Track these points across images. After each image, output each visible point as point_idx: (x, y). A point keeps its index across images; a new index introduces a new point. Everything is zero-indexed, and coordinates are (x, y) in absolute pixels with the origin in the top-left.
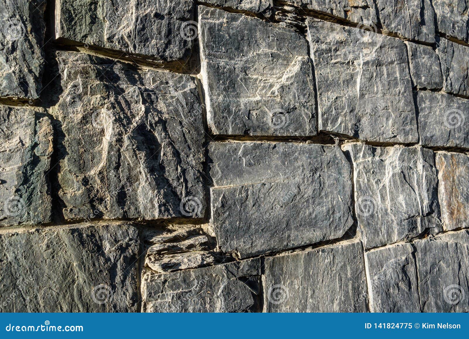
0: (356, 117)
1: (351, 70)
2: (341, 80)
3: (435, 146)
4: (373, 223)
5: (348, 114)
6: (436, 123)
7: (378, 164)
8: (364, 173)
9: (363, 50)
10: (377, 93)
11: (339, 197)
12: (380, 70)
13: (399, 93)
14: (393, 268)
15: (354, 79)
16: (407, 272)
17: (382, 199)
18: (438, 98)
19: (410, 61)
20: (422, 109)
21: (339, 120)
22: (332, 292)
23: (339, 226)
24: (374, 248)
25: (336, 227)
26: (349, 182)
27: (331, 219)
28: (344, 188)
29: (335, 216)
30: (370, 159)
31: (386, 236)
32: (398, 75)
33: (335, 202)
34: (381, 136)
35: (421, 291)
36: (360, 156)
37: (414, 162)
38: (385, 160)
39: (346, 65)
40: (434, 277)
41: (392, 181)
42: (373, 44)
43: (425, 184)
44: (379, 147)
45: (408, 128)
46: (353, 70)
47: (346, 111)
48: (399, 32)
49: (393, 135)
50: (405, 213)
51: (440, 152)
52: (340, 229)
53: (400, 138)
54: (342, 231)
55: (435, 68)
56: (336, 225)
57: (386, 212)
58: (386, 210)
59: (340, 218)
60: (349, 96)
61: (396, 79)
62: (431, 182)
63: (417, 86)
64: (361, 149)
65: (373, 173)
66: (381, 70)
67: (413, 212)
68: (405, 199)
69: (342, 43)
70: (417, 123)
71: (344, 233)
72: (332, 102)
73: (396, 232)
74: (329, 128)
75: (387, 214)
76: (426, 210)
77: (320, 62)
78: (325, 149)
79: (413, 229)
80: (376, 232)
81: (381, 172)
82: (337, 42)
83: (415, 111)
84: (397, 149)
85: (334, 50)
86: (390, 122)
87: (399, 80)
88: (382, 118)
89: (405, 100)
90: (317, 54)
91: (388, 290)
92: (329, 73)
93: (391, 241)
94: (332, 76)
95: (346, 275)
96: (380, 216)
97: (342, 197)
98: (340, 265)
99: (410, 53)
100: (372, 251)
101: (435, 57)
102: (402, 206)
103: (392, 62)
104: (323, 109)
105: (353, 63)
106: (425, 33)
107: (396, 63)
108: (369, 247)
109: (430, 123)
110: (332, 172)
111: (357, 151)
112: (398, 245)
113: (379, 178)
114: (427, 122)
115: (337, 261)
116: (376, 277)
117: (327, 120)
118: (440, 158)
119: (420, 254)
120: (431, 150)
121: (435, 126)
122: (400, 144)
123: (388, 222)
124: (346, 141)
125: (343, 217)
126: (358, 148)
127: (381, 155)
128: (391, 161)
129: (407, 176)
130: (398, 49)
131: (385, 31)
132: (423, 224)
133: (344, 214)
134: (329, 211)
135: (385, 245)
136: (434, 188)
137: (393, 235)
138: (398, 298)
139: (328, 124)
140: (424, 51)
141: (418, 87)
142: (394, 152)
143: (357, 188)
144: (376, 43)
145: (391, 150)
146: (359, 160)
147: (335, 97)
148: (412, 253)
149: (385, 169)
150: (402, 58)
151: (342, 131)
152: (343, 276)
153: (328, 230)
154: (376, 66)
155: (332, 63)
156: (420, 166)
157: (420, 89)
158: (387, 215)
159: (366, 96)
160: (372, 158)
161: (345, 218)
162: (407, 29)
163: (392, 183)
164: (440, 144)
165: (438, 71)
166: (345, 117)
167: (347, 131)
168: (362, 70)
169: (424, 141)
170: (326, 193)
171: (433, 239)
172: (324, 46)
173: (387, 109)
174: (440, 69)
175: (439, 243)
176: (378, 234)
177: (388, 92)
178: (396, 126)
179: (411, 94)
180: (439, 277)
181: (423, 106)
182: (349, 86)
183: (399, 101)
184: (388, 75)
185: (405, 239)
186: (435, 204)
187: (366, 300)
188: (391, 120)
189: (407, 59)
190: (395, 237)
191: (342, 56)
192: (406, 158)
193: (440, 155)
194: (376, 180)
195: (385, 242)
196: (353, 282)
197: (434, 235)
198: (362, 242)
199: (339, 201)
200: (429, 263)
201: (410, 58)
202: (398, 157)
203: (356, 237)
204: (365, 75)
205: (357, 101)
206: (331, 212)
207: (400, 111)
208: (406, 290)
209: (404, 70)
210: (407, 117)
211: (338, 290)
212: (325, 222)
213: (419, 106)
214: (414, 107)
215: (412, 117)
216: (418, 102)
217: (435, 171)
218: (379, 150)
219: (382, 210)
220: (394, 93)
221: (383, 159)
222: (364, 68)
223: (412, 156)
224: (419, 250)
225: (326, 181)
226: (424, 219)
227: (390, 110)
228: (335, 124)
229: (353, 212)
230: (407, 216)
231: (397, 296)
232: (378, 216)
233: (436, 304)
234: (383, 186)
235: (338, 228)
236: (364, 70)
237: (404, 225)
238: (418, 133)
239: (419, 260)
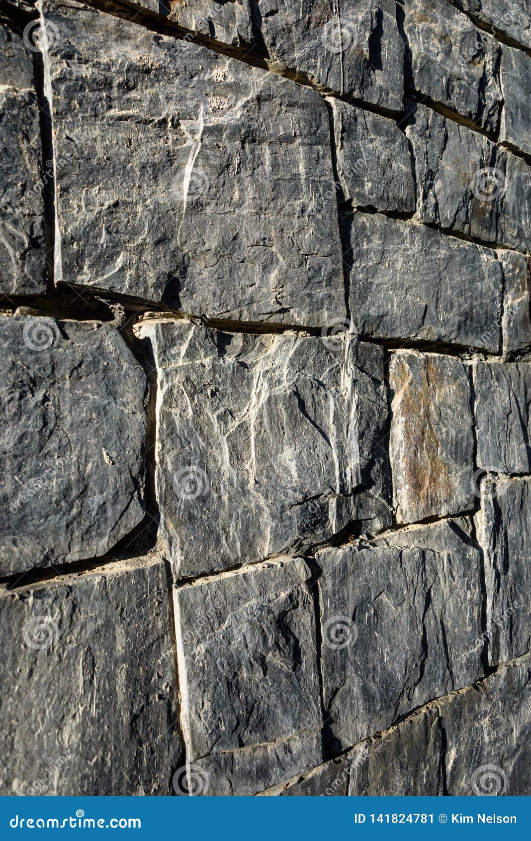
0: (174, 255)
1: (170, 142)
2: (136, 162)
3: (389, 337)
4: (205, 517)
5: (149, 247)
6: (394, 286)
7: (230, 372)
8: (185, 394)
9: (209, 100)
10: (239, 205)
11: (104, 453)
12: (252, 151)
13: (303, 211)
14: (251, 622)
15: (175, 164)
16: (292, 627)
17: (235, 458)
18: (402, 234)
19: (338, 143)
20: (361, 254)
21: (120, 261)
22: (60, 698)
23: (99, 527)
24: (204, 575)
25: (88, 531)
26: (140, 416)
27: (74, 511)
28: (120, 431)
29: (88, 501)
30: (208, 361)
31: (238, 544)
32: (302, 169)
33: (90, 465)
34: (245, 309)
35: (327, 667)
36: (179, 354)
37: (330, 370)
38: (254, 365)
39: (155, 126)
40: (364, 630)
41: (265, 414)
42: (237, 88)
43: (355, 422)
44: (240, 334)
45: (320, 293)
46: (175, 143)
47: (145, 240)
48: (311, 72)
49: (278, 307)
50: (295, 490)
51: (400, 351)
52: (101, 536)
53: (299, 316)
54: (106, 539)
55: (400, 166)
56: (87, 524)
57: (243, 488)
58: (244, 484)
59: (102, 508)
60: (157, 204)
61: (295, 177)
62: (370, 418)
63: (351, 200)
64: (181, 337)
65: (213, 394)
66: (257, 152)
67: (316, 487)
68: (299, 457)
69: (148, 71)
70: (347, 283)
71: (112, 545)
72: (100, 212)
73: (268, 535)
74: (85, 278)
75: (245, 492)
76: (352, 481)
77: (69, 109)
78: (67, 332)
79: (314, 525)
80: (212, 537)
81: (239, 394)
82: (131, 68)
83: (341, 257)
84: (289, 341)
85: (120, 85)
86: (273, 276)
87: (303, 181)
88: (250, 266)
89: (317, 229)
90: (63, 87)
91: (236, 674)
92: (99, 139)
93: (254, 555)
94: (107, 148)
95: (111, 649)
96: (225, 498)
97: (114, 454)
98: (91, 627)
99: (338, 126)
100: (199, 582)
101: (402, 144)
102: (288, 472)
103: (288, 139)
104: (69, 230)
105: (176, 126)
106: (380, 87)
107: (298, 141)
108: (189, 575)
109: (378, 285)
110: (86, 391)
111: (169, 338)
112: (270, 566)
113: (232, 407)
114: (371, 283)
115: (82, 618)
116: (202, 648)
117: (79, 257)
118: (400, 365)
119: (329, 582)
120: (378, 347)
121: (390, 292)
122: (297, 328)
123: (247, 512)
124: (147, 314)
125: (115, 503)
126: (176, 333)
127: (244, 351)
128: (267, 368)
129: (309, 403)
130: (307, 111)
131: (277, 65)
132: (344, 511)
133: (116, 496)
134: (68, 489)
135: (238, 566)
136: (377, 431)
137: (259, 540)
138: (261, 689)
139: (81, 268)
140: (375, 125)
141: (355, 204)
142: (280, 347)
143: (161, 429)
144: (246, 86)
145: (274, 342)
146: (176, 362)
147: (112, 202)
148: (307, 582)
149: (249, 385)
150: (315, 133)
151: (124, 288)
152: (100, 654)
153: (62, 538)
154: (243, 142)
155: (111, 118)
156: (346, 382)
157: (359, 208)
158: (244, 495)
159: (209, 210)
160: (214, 359)
161: (120, 507)
162: (334, 69)
163: (266, 420)
164: (400, 333)
165: (406, 174)
166: (141, 254)
167: (142, 290)
168: (200, 144)
169: (360, 325)
170: (64, 442)
171: (368, 544)
172: (86, 71)
173: (264, 245)
174: (410, 171)
175: (380, 554)
176: (218, 542)
177: (272, 205)
178: (288, 288)
179: (335, 217)
180: (376, 629)
181: (365, 246)
182: (160, 179)
183: (301, 229)
184: (275, 166)
185: (293, 550)
186: (377, 467)
187: (169, 705)
188: (276, 271)
189: (329, 137)
190: (266, 547)
191: (145, 104)
192: (310, 361)
193: (399, 357)
194: (221, 410)
195: (236, 560)
196: (132, 665)
197: (373, 534)
198: (167, 564)
199: (103, 463)
200: (351, 600)
201: (337, 135)
202: (288, 359)
203: (155, 551)
204: (207, 158)
205: (181, 218)
206: (74, 493)
207: (301, 252)
208: (287, 668)
209: (321, 161)
210: (320, 268)
211: (81, 691)
212: (54, 519)
213: (353, 246)
214: (339, 248)
215: (333, 270)
216: (353, 237)
217: (385, 393)
218: (238, 339)
219: (231, 484)
220: (287, 209)
221: (248, 362)
222: (207, 141)
223: (327, 358)
224: (327, 572)
225: (66, 413)
226: (348, 501)
227: (274, 249)
228: (103, 268)
229: (145, 491)
230: (299, 496)
231: (260, 685)
232: (220, 497)
233: (365, 690)
234: (241, 426)
235: (94, 533)
236: (204, 146)
237: (290, 518)
238: (347, 306)
239: (325, 596)
